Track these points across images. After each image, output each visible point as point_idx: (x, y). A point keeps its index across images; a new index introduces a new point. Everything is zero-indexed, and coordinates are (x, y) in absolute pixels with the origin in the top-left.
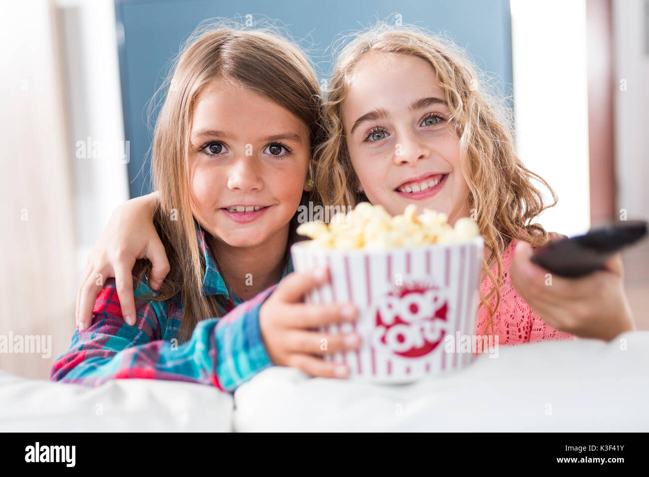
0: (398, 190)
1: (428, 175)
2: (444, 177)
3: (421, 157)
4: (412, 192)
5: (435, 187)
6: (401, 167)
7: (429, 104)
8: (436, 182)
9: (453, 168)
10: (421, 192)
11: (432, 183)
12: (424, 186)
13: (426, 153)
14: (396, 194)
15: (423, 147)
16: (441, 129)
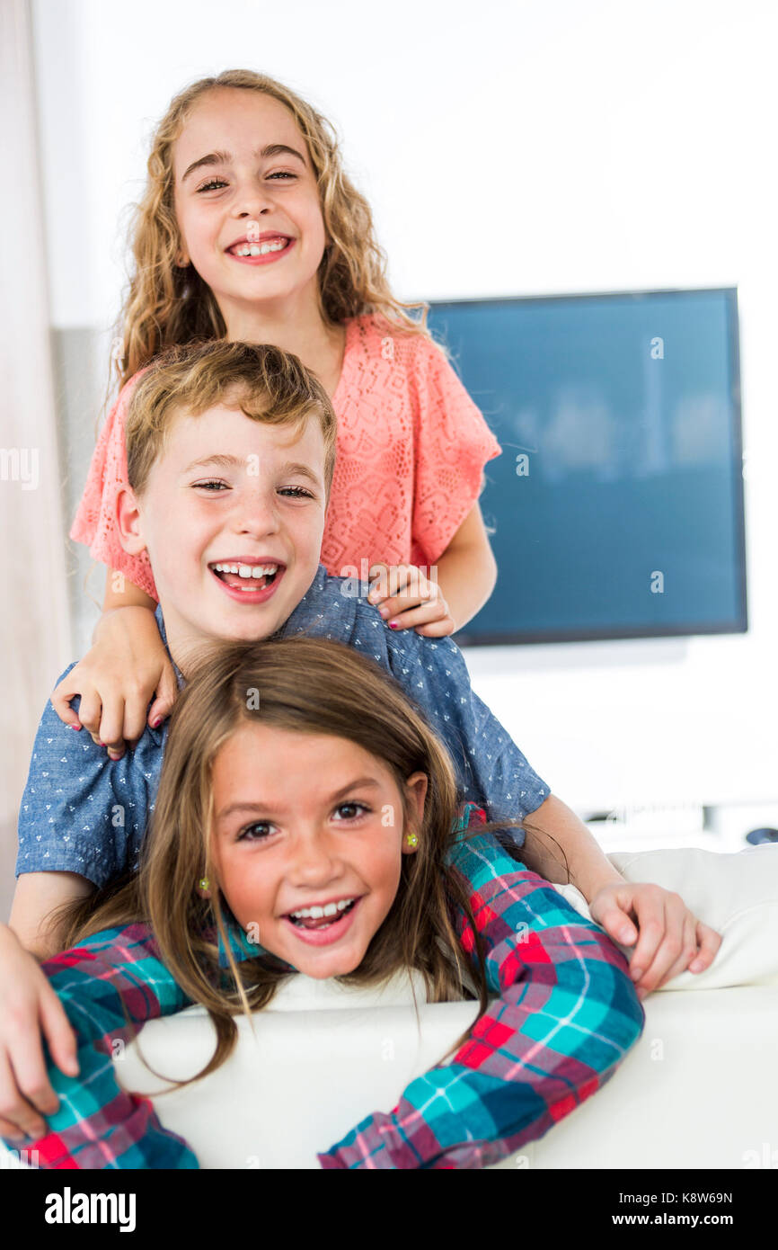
0: (229, 250)
1: (270, 235)
2: (289, 242)
3: (264, 212)
4: (250, 255)
5: (278, 252)
6: (238, 221)
7: (279, 152)
8: (280, 247)
9: (301, 233)
10: (261, 256)
11: (276, 246)
12: (266, 248)
13: (271, 207)
14: (227, 257)
15: (268, 200)
16: (288, 186)
